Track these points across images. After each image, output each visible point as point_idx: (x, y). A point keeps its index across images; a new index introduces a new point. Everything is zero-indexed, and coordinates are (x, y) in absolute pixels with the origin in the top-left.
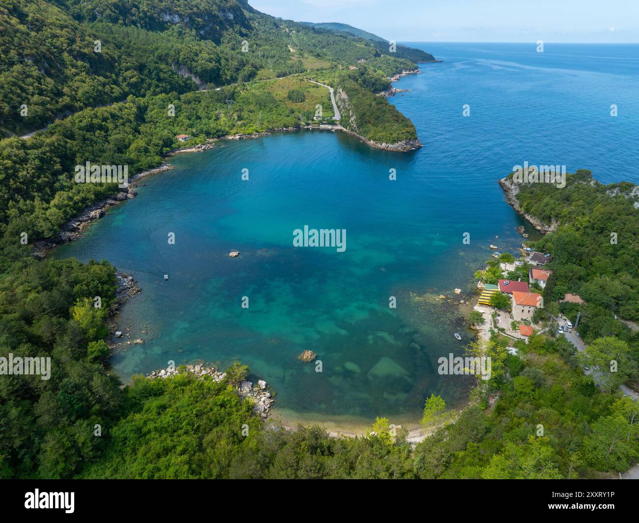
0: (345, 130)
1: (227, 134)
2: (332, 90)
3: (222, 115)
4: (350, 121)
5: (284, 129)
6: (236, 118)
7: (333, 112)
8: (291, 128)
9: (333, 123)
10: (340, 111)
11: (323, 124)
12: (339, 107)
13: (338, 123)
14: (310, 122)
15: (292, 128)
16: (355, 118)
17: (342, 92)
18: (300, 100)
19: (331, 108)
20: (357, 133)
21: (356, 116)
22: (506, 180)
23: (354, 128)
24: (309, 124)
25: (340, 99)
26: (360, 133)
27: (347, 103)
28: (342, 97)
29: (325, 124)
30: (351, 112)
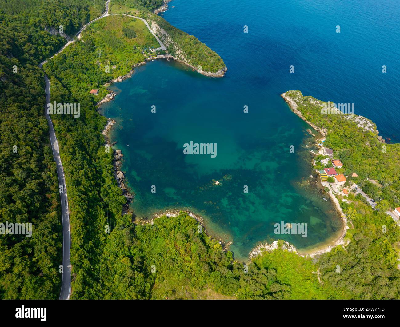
0: (174, 58)
1: (113, 79)
2: (145, 22)
4: (177, 53)
5: (140, 64)
7: (158, 43)
9: (164, 53)
10: (163, 42)
11: (158, 55)
12: (160, 39)
13: (167, 52)
15: (143, 62)
16: (181, 52)
17: (160, 29)
18: (134, 36)
19: (156, 40)
20: (187, 63)
21: (182, 51)
22: (286, 96)
23: (182, 58)
24: (150, 56)
25: (160, 33)
26: (189, 63)
27: (168, 39)
28: (161, 33)
29: (160, 54)
30: (175, 46)
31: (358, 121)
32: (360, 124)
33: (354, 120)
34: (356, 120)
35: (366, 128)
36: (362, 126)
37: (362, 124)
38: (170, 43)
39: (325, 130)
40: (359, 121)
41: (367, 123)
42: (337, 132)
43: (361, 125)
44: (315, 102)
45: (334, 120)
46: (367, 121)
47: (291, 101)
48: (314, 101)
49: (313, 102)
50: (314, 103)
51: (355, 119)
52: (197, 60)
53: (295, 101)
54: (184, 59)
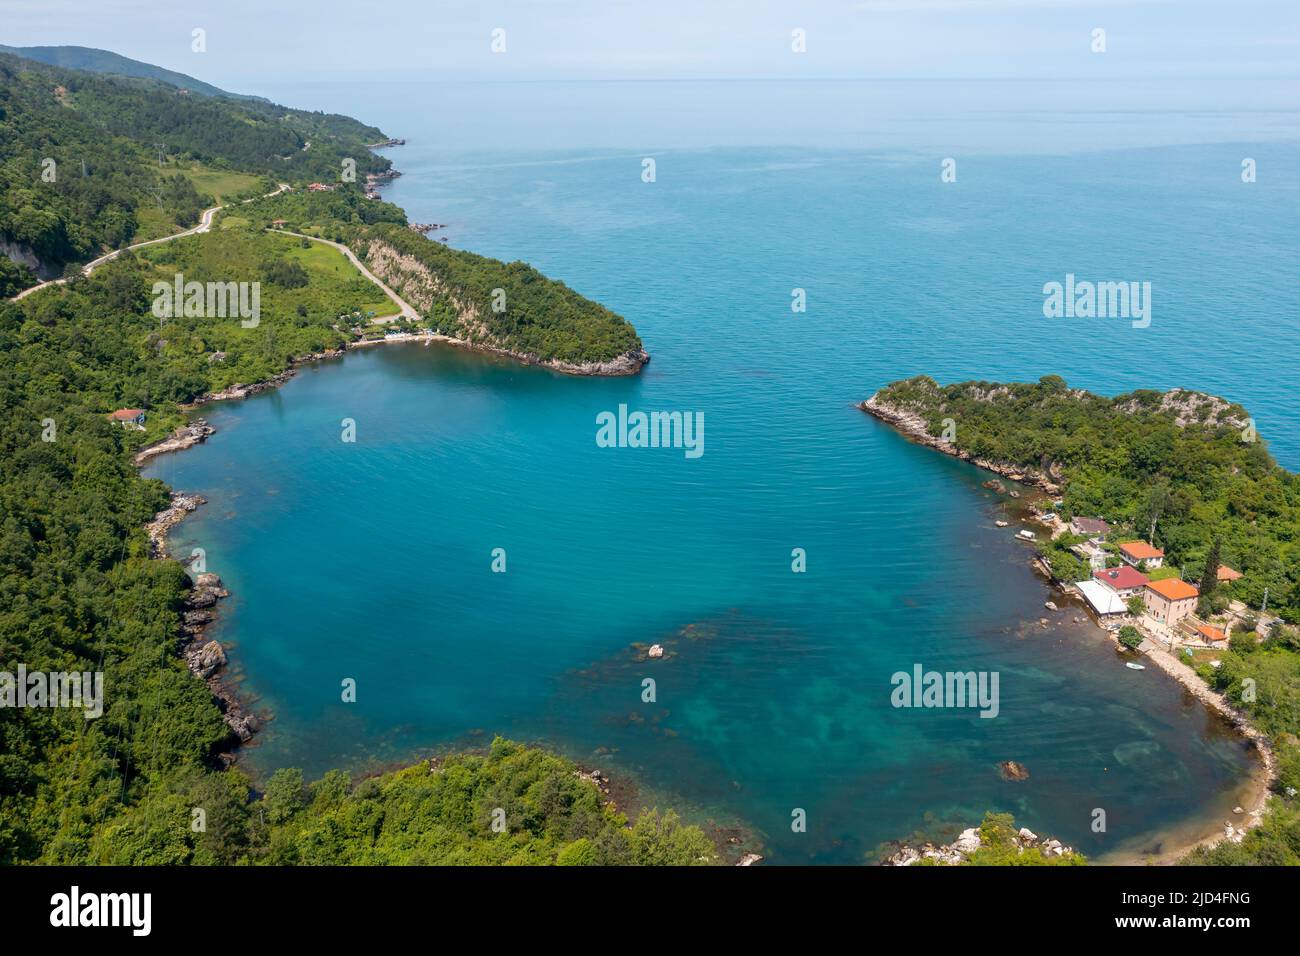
0: (452, 341)
1: (207, 390)
2: (344, 249)
3: (164, 343)
4: (462, 320)
5: (319, 356)
6: (201, 346)
7: (392, 302)
8: (330, 353)
9: (412, 329)
10: (407, 301)
11: (390, 331)
12: (398, 292)
13: (422, 325)
14: (359, 330)
15: (333, 352)
16: (477, 314)
17: (397, 257)
18: (301, 284)
19: (383, 294)
20: (498, 346)
21: (479, 310)
22: (879, 404)
23: (481, 335)
24: (360, 337)
25: (397, 271)
26: (509, 345)
27: (429, 282)
28: (402, 268)
29: (396, 331)
30: (455, 300)
31: (1172, 409)
32: (1183, 414)
33: (1155, 409)
34: (1165, 406)
35: (1211, 421)
36: (1194, 421)
37: (1191, 413)
38: (435, 295)
39: (1055, 470)
40: (1177, 405)
41: (1210, 405)
42: (1104, 461)
43: (1187, 417)
44: (993, 392)
45: (1080, 425)
46: (1205, 399)
47: (901, 415)
48: (988, 391)
49: (986, 396)
50: (990, 398)
51: (1160, 403)
52: (535, 328)
53: (917, 410)
54: (486, 335)
